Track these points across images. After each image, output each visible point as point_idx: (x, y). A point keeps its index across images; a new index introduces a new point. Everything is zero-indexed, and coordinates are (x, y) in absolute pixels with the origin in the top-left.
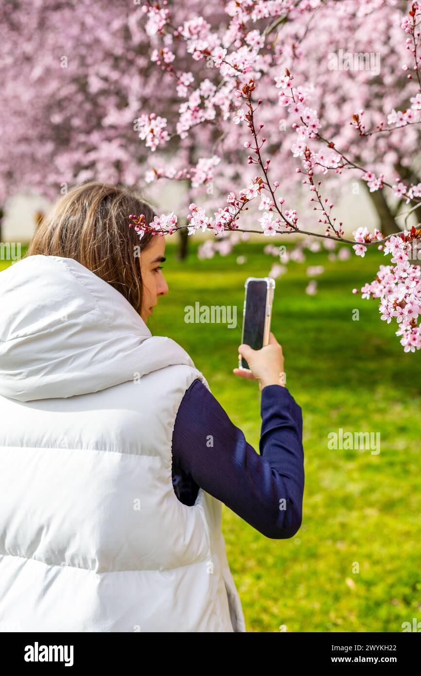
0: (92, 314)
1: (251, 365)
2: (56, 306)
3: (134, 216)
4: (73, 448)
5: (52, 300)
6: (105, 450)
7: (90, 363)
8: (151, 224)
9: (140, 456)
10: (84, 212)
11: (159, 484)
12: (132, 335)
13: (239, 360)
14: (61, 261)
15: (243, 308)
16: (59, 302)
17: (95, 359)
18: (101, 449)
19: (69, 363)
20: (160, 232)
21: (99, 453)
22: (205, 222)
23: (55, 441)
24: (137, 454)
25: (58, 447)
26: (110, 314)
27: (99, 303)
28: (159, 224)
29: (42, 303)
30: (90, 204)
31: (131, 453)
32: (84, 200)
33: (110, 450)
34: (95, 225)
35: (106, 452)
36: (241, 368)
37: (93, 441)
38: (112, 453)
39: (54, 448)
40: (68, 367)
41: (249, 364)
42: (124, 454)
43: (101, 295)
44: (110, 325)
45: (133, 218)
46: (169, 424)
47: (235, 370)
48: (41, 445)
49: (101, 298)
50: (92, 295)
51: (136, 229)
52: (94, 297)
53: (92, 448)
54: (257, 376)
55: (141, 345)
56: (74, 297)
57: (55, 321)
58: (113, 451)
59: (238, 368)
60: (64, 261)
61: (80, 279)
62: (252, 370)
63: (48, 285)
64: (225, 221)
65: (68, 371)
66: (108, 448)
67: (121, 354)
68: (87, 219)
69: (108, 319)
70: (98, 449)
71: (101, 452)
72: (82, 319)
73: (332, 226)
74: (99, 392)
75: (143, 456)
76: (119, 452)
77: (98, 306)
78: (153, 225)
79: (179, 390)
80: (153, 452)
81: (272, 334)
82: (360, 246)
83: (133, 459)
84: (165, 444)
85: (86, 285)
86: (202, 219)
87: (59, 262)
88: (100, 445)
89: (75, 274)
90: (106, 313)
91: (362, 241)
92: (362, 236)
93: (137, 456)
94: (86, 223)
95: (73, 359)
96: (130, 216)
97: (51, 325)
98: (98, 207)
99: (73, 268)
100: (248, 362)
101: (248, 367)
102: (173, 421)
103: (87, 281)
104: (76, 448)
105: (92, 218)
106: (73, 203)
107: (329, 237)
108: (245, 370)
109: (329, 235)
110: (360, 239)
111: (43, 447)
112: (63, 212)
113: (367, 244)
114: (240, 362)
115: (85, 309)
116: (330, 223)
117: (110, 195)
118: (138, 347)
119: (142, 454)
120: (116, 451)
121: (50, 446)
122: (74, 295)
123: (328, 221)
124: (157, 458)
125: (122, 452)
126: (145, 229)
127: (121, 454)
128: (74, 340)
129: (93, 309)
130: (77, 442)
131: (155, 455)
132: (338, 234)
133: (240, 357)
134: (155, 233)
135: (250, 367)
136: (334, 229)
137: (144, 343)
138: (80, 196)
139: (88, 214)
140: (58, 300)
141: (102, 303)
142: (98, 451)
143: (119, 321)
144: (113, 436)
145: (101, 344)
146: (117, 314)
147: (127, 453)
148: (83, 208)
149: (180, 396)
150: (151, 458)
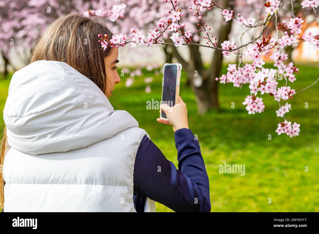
0: (79, 97)
1: (168, 116)
2: (56, 93)
3: (101, 35)
4: (70, 184)
5: (54, 89)
6: (92, 184)
7: (81, 129)
8: (111, 40)
9: (115, 186)
10: (69, 32)
11: (127, 204)
12: (105, 110)
13: (160, 113)
14: (58, 64)
15: (162, 82)
16: (59, 90)
17: (84, 126)
18: (90, 184)
19: (67, 130)
20: (116, 45)
21: (88, 186)
22: (142, 38)
23: (58, 180)
24: (113, 185)
25: (60, 183)
26: (91, 97)
27: (84, 90)
28: (116, 40)
29: (47, 91)
30: (72, 27)
31: (109, 185)
32: (68, 25)
33: (96, 184)
34: (76, 41)
35: (93, 185)
36: (161, 117)
37: (84, 178)
38: (97, 186)
39: (58, 184)
40: (66, 132)
41: (166, 115)
42: (105, 186)
43: (84, 85)
44: (91, 104)
45: (101, 36)
46: (132, 165)
47: (158, 119)
48: (49, 183)
49: (85, 87)
50: (79, 85)
51: (102, 43)
52: (80, 87)
53: (84, 183)
54: (172, 123)
55: (111, 116)
56: (68, 87)
57: (57, 102)
58: (97, 184)
59: (159, 118)
60: (60, 64)
61: (71, 75)
62: (168, 119)
63: (50, 79)
64: (153, 38)
65: (67, 134)
66: (94, 183)
67: (99, 123)
68: (71, 37)
69: (90, 101)
70: (87, 184)
71: (90, 185)
72: (74, 101)
73: (211, 41)
74: (86, 147)
75: (116, 186)
76: (102, 185)
77: (83, 92)
78: (112, 41)
79: (136, 143)
80: (123, 184)
81: (180, 97)
82: (226, 52)
83: (110, 189)
84: (130, 178)
85: (75, 79)
86: (141, 36)
87: (57, 64)
88: (89, 181)
89: (67, 72)
90: (89, 97)
91: (227, 49)
92: (227, 46)
93: (113, 187)
94: (70, 41)
95: (69, 127)
96: (99, 35)
97: (54, 106)
98: (77, 29)
99: (66, 68)
100: (166, 114)
101: (166, 116)
102: (134, 162)
103: (75, 76)
104: (73, 184)
105: (74, 37)
106: (61, 27)
107: (209, 47)
108: (164, 119)
109: (209, 46)
110: (226, 47)
111: (49, 184)
112: (55, 32)
113: (230, 50)
114: (161, 114)
115: (75, 95)
116: (209, 39)
117: (84, 21)
118: (109, 118)
119: (116, 185)
120: (99, 184)
121: (55, 183)
122: (68, 85)
123: (208, 38)
124: (125, 187)
125: (104, 185)
126: (107, 43)
127: (103, 186)
128: (69, 115)
129: (81, 94)
130: (74, 180)
131: (124, 185)
132: (214, 45)
133: (160, 111)
134: (113, 46)
135: (167, 117)
136: (212, 42)
137: (113, 114)
138: (65, 22)
139: (71, 34)
140: (58, 89)
141: (86, 90)
142: (88, 185)
143: (97, 101)
144: (97, 176)
145: (87, 116)
146: (95, 97)
147: (106, 185)
148: (68, 30)
149: (137, 147)
150: (121, 187)
